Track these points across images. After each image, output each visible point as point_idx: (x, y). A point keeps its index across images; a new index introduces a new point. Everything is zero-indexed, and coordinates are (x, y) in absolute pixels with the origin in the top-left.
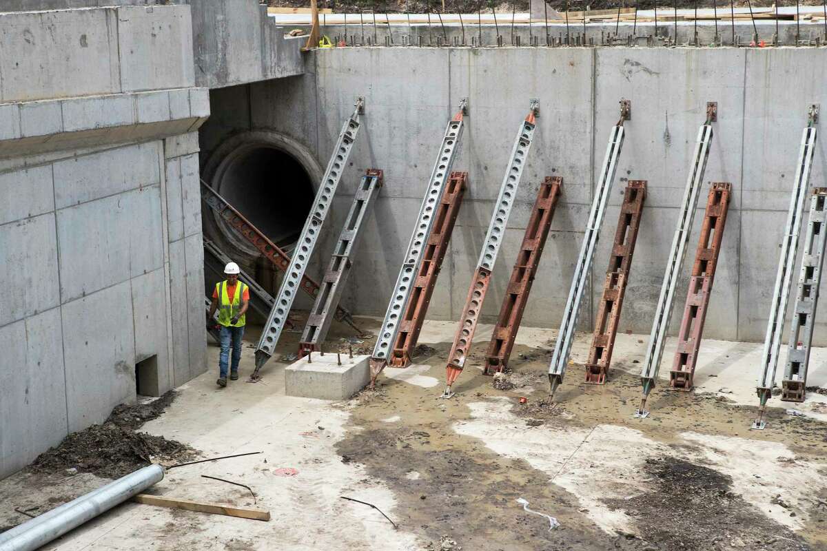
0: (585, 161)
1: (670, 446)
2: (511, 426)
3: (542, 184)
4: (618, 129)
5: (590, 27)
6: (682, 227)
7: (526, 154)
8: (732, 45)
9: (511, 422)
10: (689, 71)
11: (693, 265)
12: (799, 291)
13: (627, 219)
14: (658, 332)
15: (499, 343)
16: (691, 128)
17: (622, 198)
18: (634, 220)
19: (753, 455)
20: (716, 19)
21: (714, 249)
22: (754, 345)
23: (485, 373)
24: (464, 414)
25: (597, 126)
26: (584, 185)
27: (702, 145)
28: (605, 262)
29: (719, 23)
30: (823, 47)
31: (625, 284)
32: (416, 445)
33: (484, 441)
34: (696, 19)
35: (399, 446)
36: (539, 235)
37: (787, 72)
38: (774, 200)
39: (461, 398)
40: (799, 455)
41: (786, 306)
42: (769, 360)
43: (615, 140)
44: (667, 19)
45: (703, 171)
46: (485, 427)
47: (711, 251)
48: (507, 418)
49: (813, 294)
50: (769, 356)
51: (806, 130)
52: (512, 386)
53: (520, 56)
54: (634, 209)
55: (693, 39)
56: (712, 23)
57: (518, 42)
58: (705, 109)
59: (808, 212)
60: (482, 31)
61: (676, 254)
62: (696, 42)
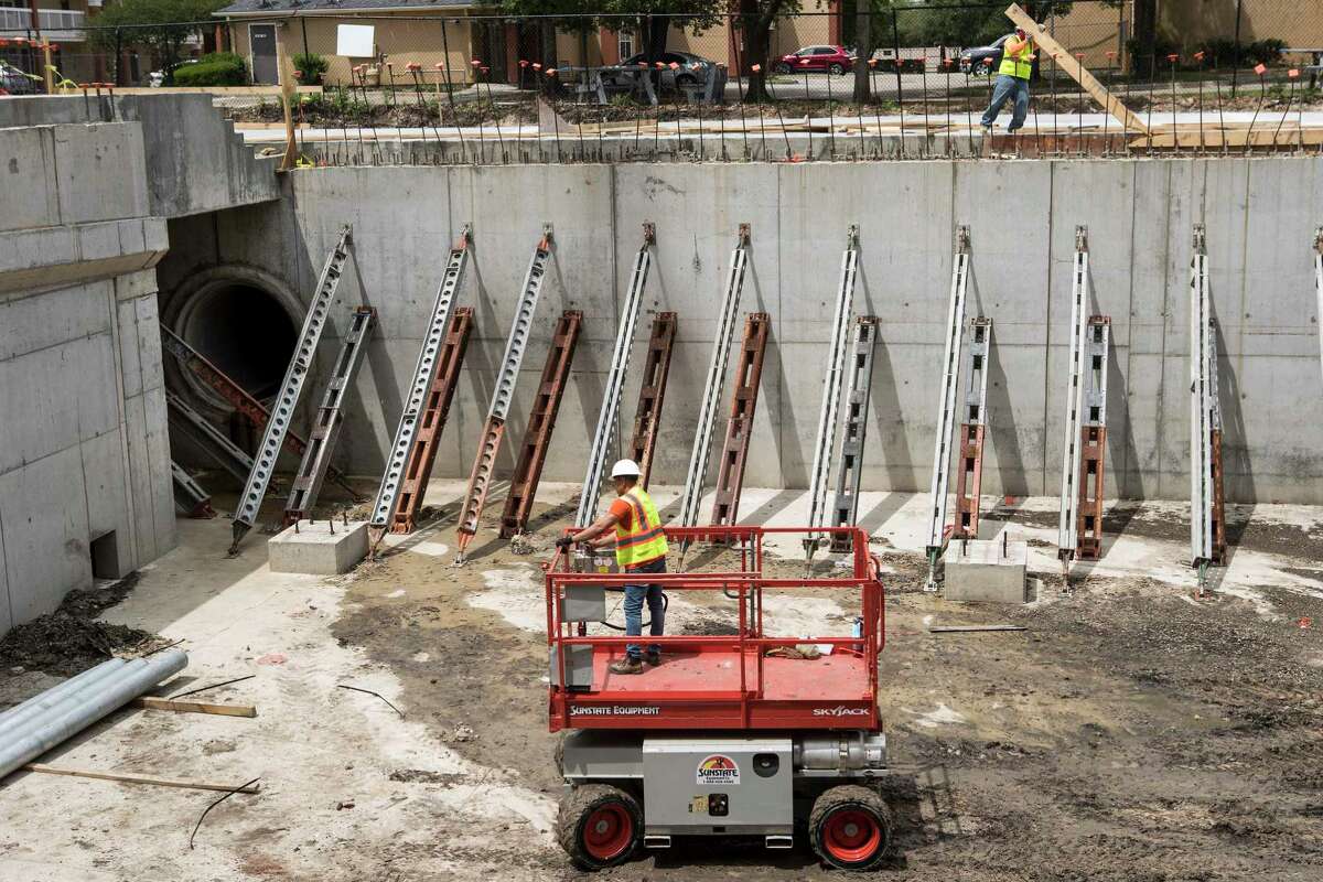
0: (607, 292)
1: (710, 608)
2: (532, 596)
3: (559, 319)
4: (642, 255)
5: (609, 141)
6: (717, 363)
7: (539, 285)
8: (764, 160)
9: (533, 591)
10: (718, 189)
11: (730, 405)
12: (844, 431)
13: (656, 356)
14: (693, 482)
15: (516, 501)
16: (722, 254)
17: (649, 333)
18: (664, 358)
19: (800, 613)
20: (745, 131)
21: (753, 388)
22: (800, 492)
23: (502, 536)
24: (478, 585)
25: (619, 251)
26: (607, 319)
27: (735, 271)
28: (632, 405)
29: (749, 136)
30: (859, 162)
31: (656, 430)
32: (424, 622)
33: (502, 614)
34: (723, 132)
35: (405, 624)
36: (558, 376)
37: (823, 189)
38: (815, 332)
39: (474, 566)
40: (849, 611)
41: (831, 448)
42: (814, 509)
43: (639, 268)
44: (692, 131)
45: (737, 301)
46: (504, 598)
47: (750, 389)
48: (527, 587)
49: (859, 433)
50: (815, 504)
51: (846, 253)
52: (533, 550)
53: (530, 173)
54: (664, 344)
55: (720, 154)
56: (741, 136)
57: (526, 159)
58: (737, 231)
59: (852, 343)
60: (485, 147)
61: (711, 394)
62: (725, 157)
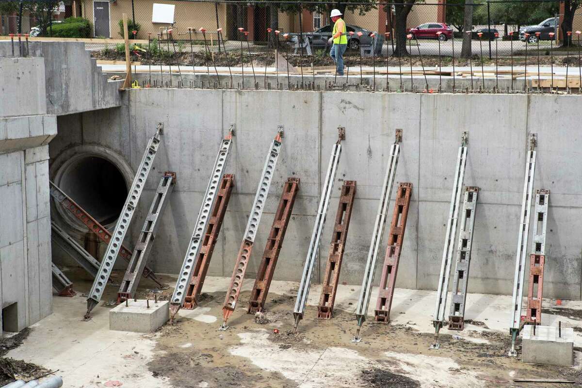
0: (315, 167)
1: (378, 361)
2: (269, 349)
3: (286, 183)
4: (337, 146)
5: (318, 78)
6: (382, 213)
7: (275, 162)
8: (412, 91)
9: (269, 346)
10: (384, 108)
11: (388, 239)
12: (458, 256)
13: (344, 206)
14: (367, 283)
15: (258, 291)
16: (385, 146)
17: (339, 193)
18: (348, 208)
19: (433, 366)
20: (401, 74)
21: (402, 227)
22: (428, 292)
23: (249, 312)
24: (235, 341)
25: (323, 143)
26: (314, 183)
27: (393, 157)
28: (330, 236)
29: (403, 77)
30: (470, 94)
31: (343, 251)
32: (204, 363)
33: (252, 360)
34: (388, 74)
35: (192, 364)
36: (285, 217)
37: (448, 110)
38: (441, 195)
39: (233, 330)
40: (462, 366)
41: (451, 265)
42: (440, 302)
43: (335, 154)
44: (368, 73)
45: (394, 175)
46: (251, 350)
47: (400, 228)
48: (266, 344)
49: (467, 257)
50: (441, 299)
51: (460, 148)
52: (268, 321)
53: (271, 96)
54: (348, 200)
55: (385, 87)
56: (399, 77)
57: (269, 87)
58: (394, 134)
59: (463, 203)
60: (245, 79)
61: (378, 231)
62: (388, 89)
